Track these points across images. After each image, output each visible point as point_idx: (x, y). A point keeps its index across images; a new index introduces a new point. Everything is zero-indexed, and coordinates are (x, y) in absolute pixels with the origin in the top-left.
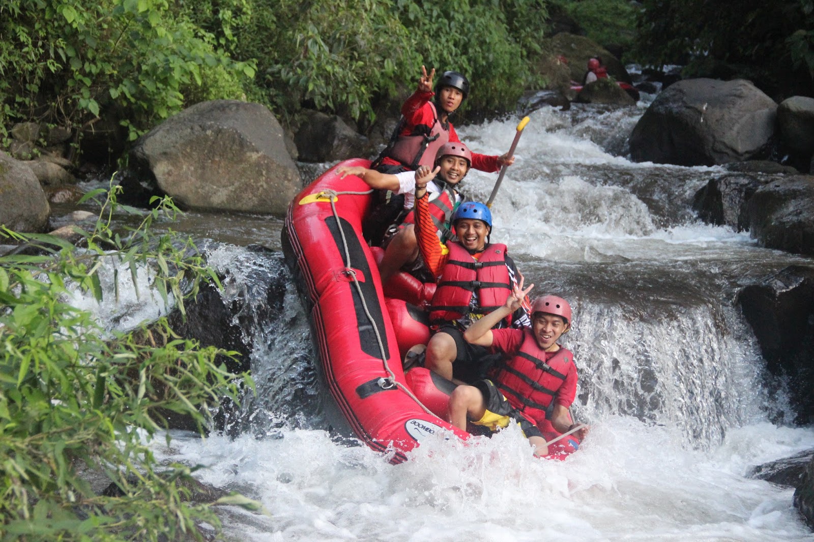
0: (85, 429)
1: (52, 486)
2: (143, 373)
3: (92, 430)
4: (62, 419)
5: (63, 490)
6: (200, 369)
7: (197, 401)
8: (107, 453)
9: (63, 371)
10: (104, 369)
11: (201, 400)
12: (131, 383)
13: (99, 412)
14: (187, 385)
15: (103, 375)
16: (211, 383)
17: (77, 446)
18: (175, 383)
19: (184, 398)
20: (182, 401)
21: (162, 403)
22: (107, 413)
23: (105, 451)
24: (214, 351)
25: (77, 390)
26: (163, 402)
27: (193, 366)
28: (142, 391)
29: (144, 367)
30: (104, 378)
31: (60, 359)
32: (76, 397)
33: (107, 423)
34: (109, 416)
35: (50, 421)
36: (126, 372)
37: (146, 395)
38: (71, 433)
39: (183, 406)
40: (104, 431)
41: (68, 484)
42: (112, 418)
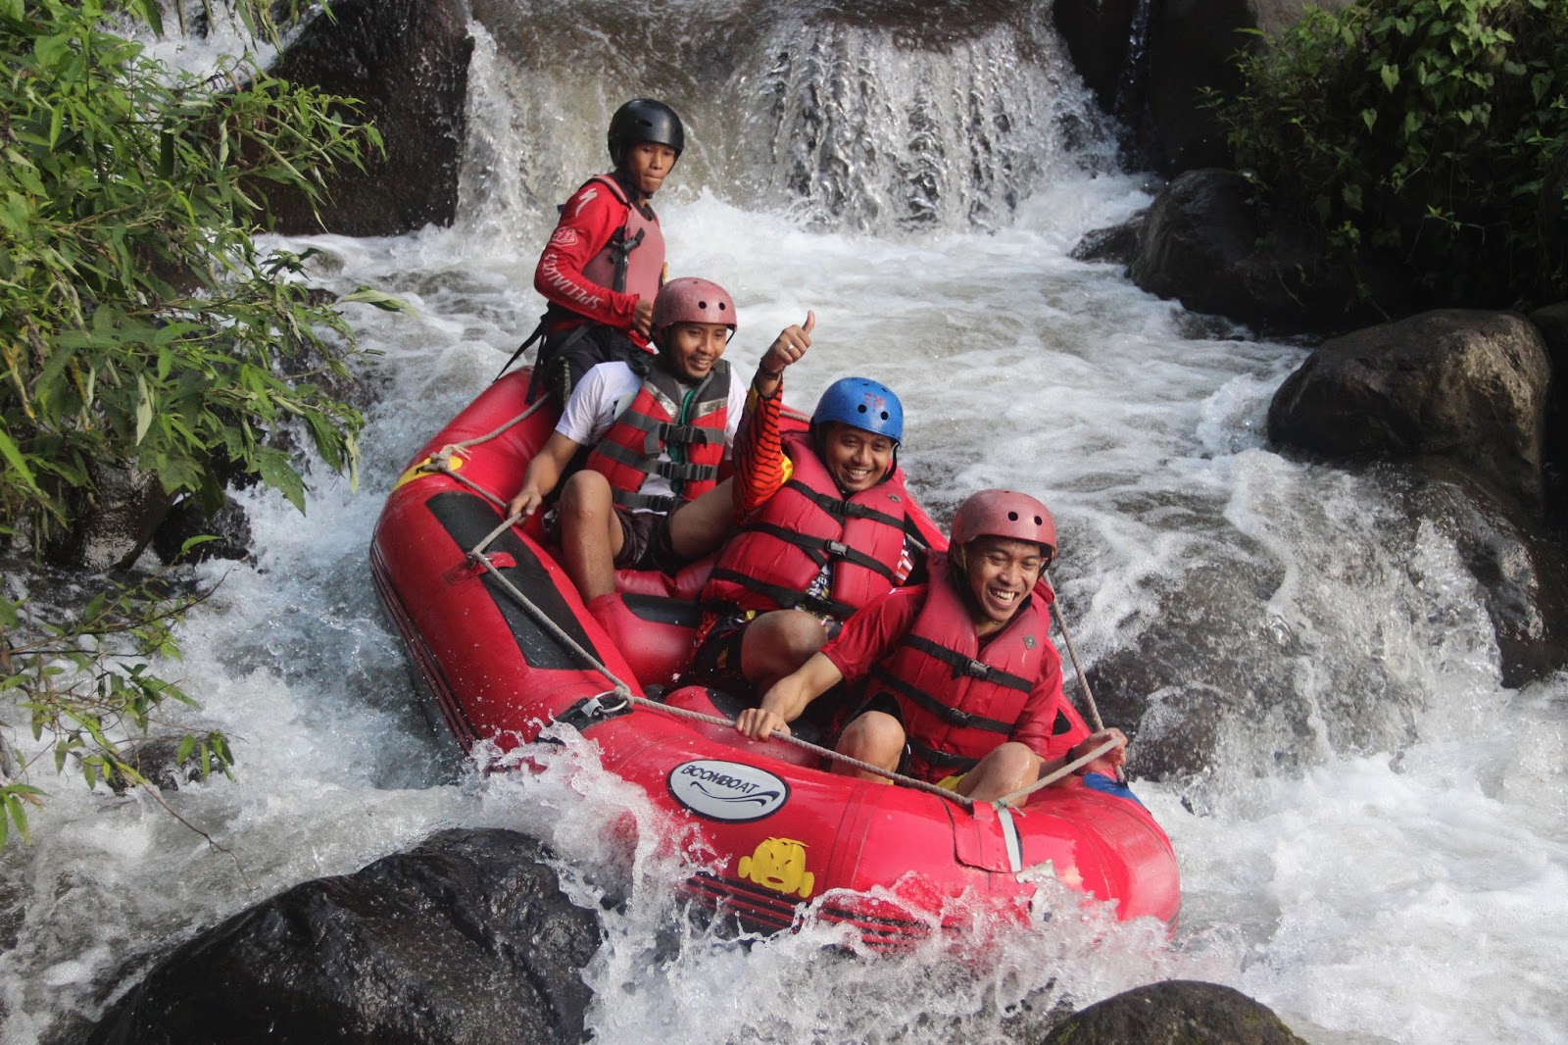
0: (151, 207)
1: (116, 287)
2: (223, 126)
3: (161, 209)
4: (119, 196)
5: (131, 291)
6: (303, 121)
7: (304, 166)
8: (186, 239)
9: (113, 129)
10: (168, 124)
11: (310, 164)
12: (209, 143)
13: (168, 184)
14: (288, 144)
15: (168, 131)
16: (323, 140)
17: (145, 231)
18: (271, 142)
19: (285, 162)
20: (283, 166)
21: (255, 170)
22: (179, 185)
23: (182, 237)
24: (326, 99)
25: (137, 157)
26: (257, 168)
27: (294, 117)
28: (225, 152)
29: (224, 118)
30: (171, 136)
31: (107, 111)
32: (136, 166)
33: (180, 198)
34: (182, 189)
35: (103, 199)
36: (201, 128)
37: (231, 160)
38: (133, 214)
39: (285, 172)
40: (177, 210)
41: (137, 283)
42: (188, 192)
